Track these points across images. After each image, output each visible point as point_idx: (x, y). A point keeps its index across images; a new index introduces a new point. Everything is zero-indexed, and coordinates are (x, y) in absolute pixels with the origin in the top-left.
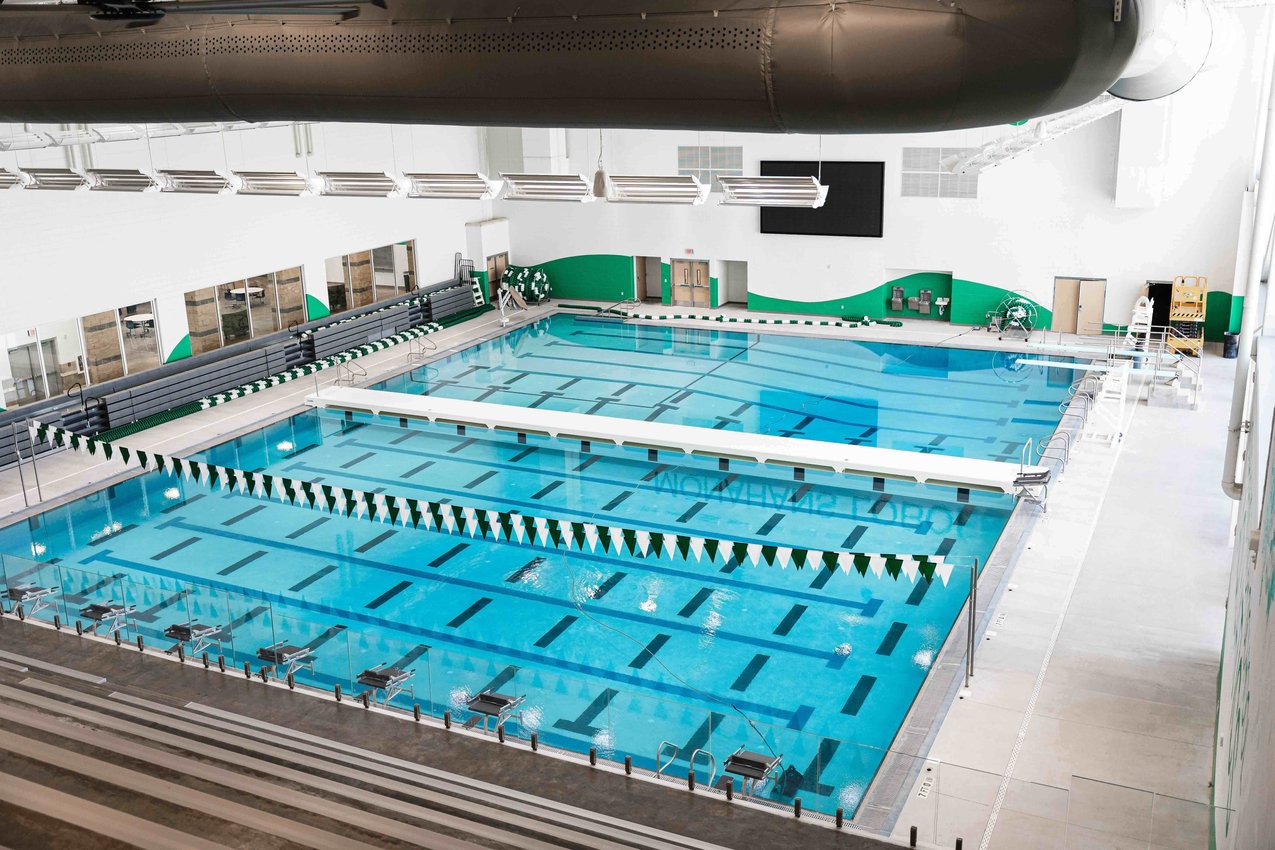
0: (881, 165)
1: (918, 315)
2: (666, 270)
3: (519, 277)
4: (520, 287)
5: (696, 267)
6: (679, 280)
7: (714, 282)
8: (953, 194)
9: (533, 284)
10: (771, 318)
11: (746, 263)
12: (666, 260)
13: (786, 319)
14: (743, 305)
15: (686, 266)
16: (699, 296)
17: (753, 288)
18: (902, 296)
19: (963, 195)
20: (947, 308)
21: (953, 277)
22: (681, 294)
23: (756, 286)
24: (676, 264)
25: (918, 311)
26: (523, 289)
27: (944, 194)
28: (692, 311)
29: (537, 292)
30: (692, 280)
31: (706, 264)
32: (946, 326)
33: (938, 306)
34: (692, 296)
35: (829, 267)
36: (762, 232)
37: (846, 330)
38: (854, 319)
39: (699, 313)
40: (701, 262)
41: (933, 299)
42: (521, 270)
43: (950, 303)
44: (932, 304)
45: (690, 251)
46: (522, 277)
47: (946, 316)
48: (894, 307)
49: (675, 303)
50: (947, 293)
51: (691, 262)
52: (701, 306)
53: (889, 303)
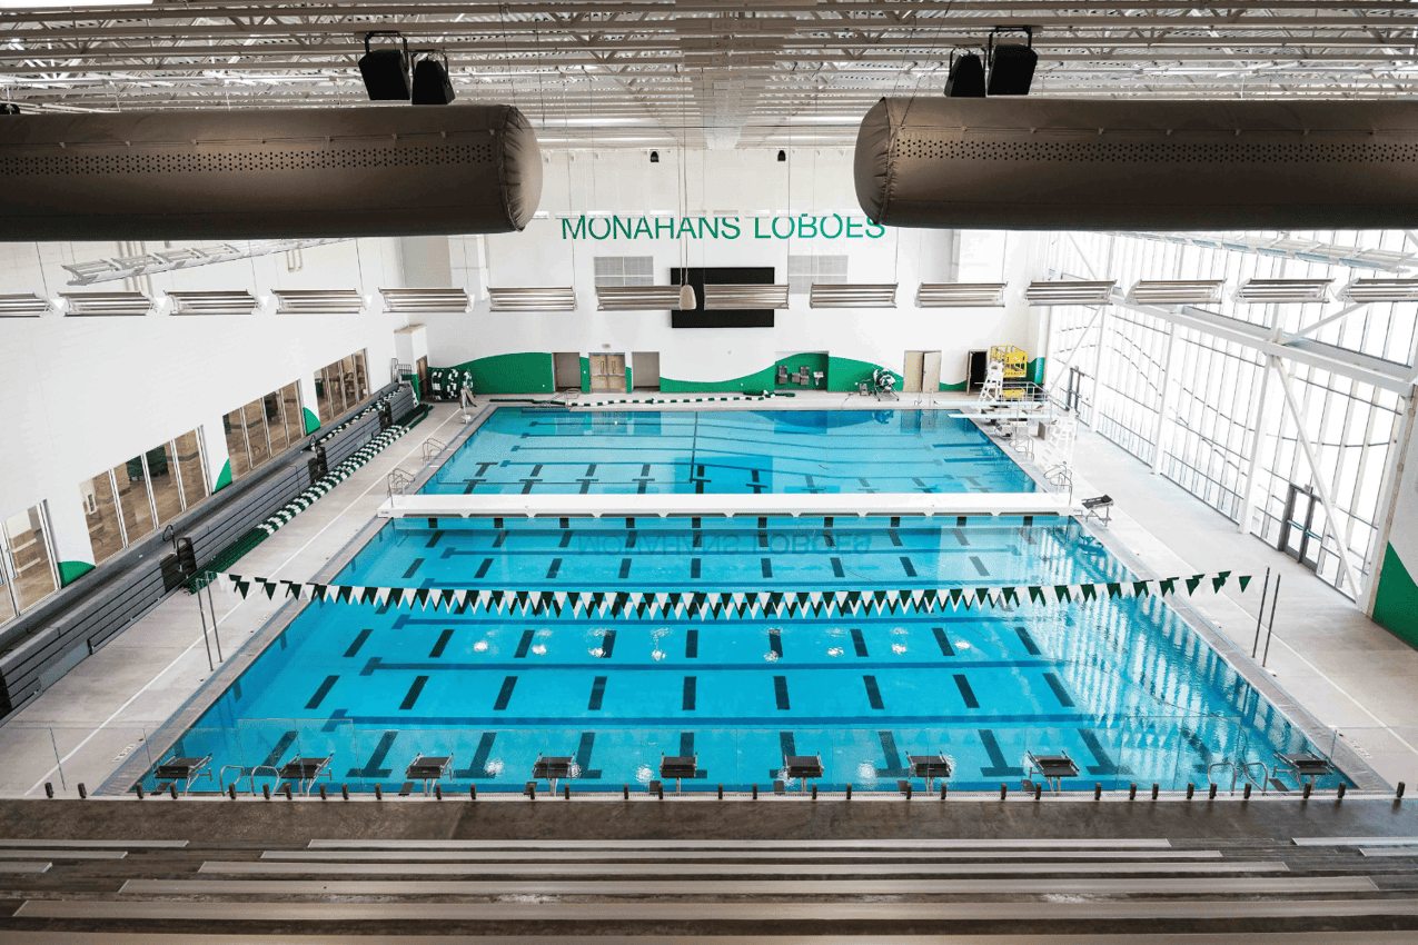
0: (772, 269)
1: (800, 386)
2: (584, 363)
3: (450, 377)
4: (452, 387)
5: (611, 359)
6: (596, 371)
7: (629, 370)
10: (680, 397)
11: (658, 353)
12: (584, 355)
13: (693, 397)
14: (656, 388)
15: (603, 359)
16: (614, 383)
17: (664, 374)
18: (787, 372)
20: (823, 380)
21: (830, 355)
22: (597, 383)
23: (667, 372)
24: (594, 358)
25: (799, 384)
26: (455, 388)
28: (611, 396)
30: (608, 371)
31: (621, 356)
32: (824, 393)
33: (816, 379)
34: (608, 385)
36: (673, 327)
37: (743, 403)
38: (749, 393)
39: (617, 398)
40: (616, 355)
41: (811, 373)
42: (448, 371)
43: (826, 375)
44: (812, 377)
45: (607, 346)
46: (453, 377)
47: (823, 386)
48: (781, 382)
49: (593, 391)
50: (824, 368)
51: (606, 355)
52: (618, 391)
53: (777, 378)
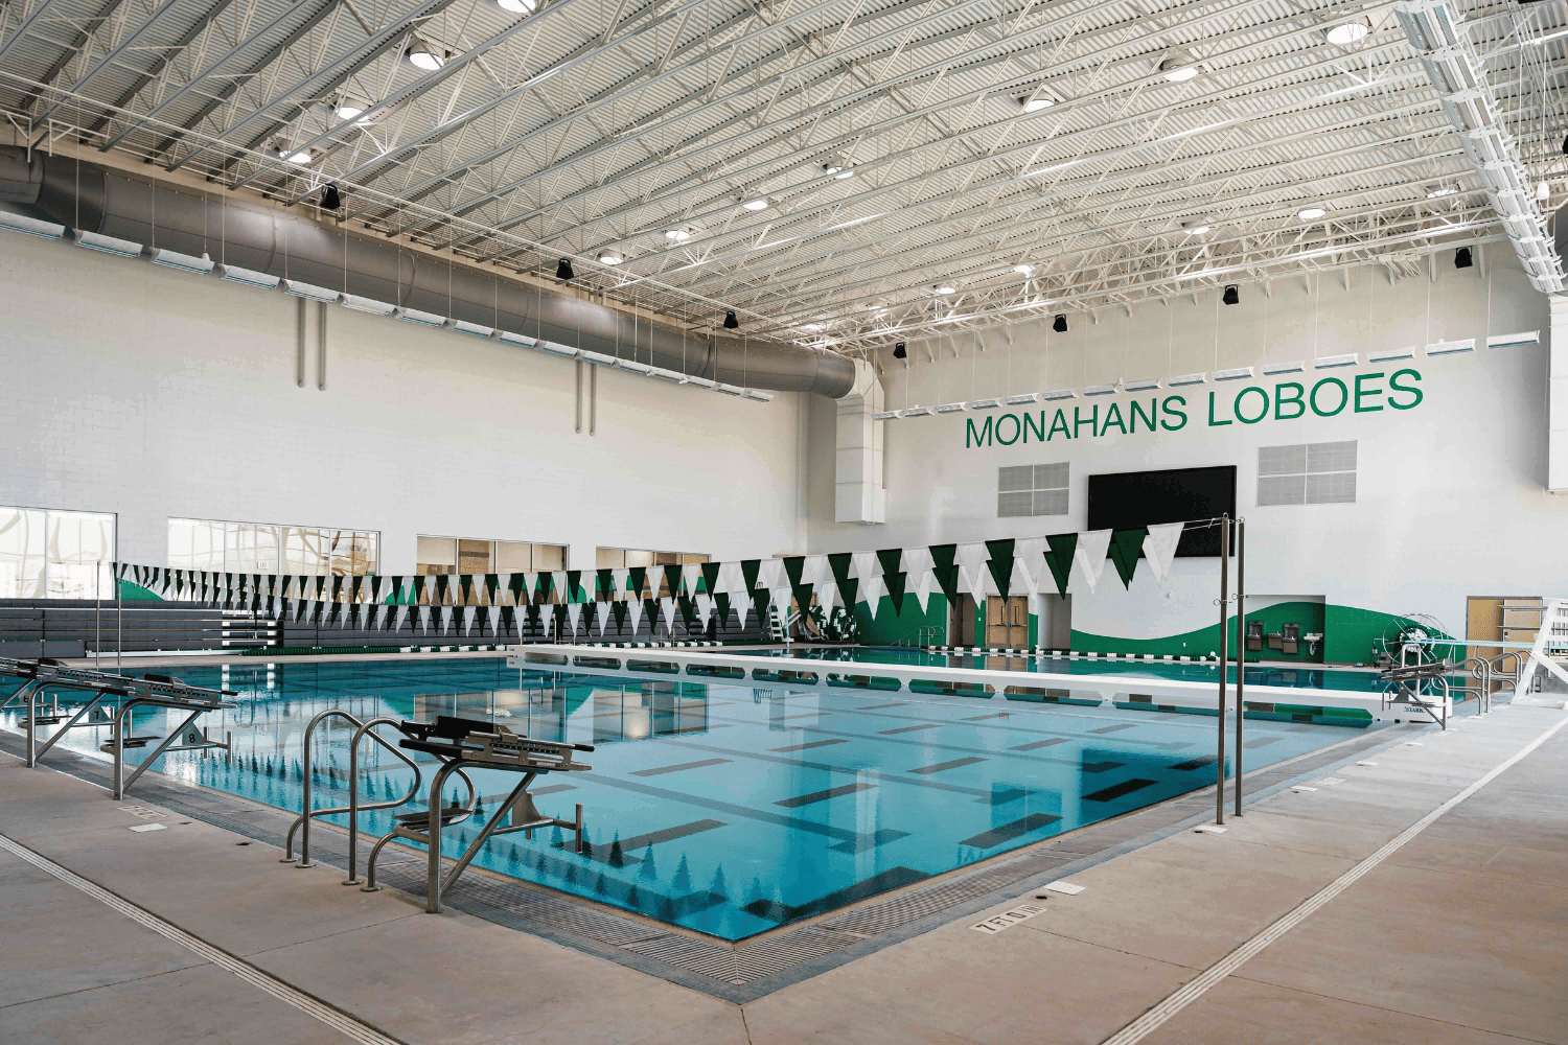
0: (1233, 469)
1: (1282, 656)
5: (1014, 603)
6: (995, 619)
7: (1034, 618)
8: (1324, 500)
9: (836, 621)
16: (1016, 637)
17: (1079, 625)
18: (1260, 633)
19: (1338, 499)
20: (1320, 644)
21: (1327, 603)
22: (997, 635)
23: (1082, 622)
24: (993, 601)
25: (1282, 650)
27: (1311, 501)
29: (839, 630)
30: (1009, 618)
31: (1025, 598)
33: (1308, 642)
34: (1009, 637)
35: (1168, 596)
40: (1020, 597)
41: (1300, 634)
43: (1322, 639)
44: (1300, 640)
47: (1318, 654)
48: (1252, 645)
49: (990, 646)
50: (1319, 627)
51: (1009, 597)
52: (1020, 647)
53: (1246, 640)
